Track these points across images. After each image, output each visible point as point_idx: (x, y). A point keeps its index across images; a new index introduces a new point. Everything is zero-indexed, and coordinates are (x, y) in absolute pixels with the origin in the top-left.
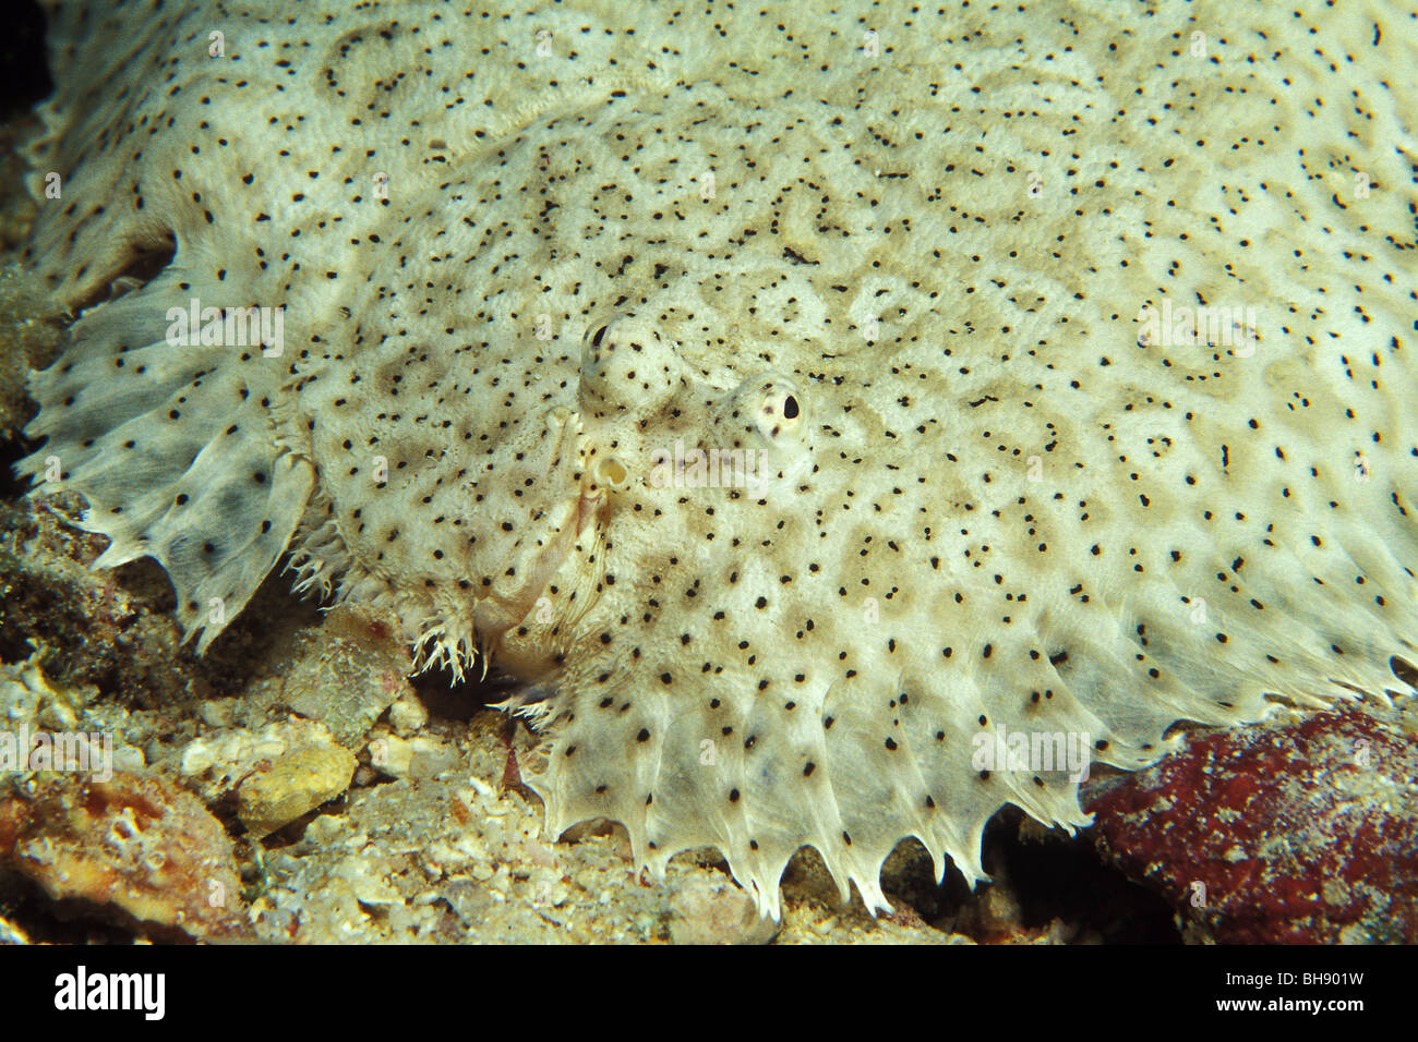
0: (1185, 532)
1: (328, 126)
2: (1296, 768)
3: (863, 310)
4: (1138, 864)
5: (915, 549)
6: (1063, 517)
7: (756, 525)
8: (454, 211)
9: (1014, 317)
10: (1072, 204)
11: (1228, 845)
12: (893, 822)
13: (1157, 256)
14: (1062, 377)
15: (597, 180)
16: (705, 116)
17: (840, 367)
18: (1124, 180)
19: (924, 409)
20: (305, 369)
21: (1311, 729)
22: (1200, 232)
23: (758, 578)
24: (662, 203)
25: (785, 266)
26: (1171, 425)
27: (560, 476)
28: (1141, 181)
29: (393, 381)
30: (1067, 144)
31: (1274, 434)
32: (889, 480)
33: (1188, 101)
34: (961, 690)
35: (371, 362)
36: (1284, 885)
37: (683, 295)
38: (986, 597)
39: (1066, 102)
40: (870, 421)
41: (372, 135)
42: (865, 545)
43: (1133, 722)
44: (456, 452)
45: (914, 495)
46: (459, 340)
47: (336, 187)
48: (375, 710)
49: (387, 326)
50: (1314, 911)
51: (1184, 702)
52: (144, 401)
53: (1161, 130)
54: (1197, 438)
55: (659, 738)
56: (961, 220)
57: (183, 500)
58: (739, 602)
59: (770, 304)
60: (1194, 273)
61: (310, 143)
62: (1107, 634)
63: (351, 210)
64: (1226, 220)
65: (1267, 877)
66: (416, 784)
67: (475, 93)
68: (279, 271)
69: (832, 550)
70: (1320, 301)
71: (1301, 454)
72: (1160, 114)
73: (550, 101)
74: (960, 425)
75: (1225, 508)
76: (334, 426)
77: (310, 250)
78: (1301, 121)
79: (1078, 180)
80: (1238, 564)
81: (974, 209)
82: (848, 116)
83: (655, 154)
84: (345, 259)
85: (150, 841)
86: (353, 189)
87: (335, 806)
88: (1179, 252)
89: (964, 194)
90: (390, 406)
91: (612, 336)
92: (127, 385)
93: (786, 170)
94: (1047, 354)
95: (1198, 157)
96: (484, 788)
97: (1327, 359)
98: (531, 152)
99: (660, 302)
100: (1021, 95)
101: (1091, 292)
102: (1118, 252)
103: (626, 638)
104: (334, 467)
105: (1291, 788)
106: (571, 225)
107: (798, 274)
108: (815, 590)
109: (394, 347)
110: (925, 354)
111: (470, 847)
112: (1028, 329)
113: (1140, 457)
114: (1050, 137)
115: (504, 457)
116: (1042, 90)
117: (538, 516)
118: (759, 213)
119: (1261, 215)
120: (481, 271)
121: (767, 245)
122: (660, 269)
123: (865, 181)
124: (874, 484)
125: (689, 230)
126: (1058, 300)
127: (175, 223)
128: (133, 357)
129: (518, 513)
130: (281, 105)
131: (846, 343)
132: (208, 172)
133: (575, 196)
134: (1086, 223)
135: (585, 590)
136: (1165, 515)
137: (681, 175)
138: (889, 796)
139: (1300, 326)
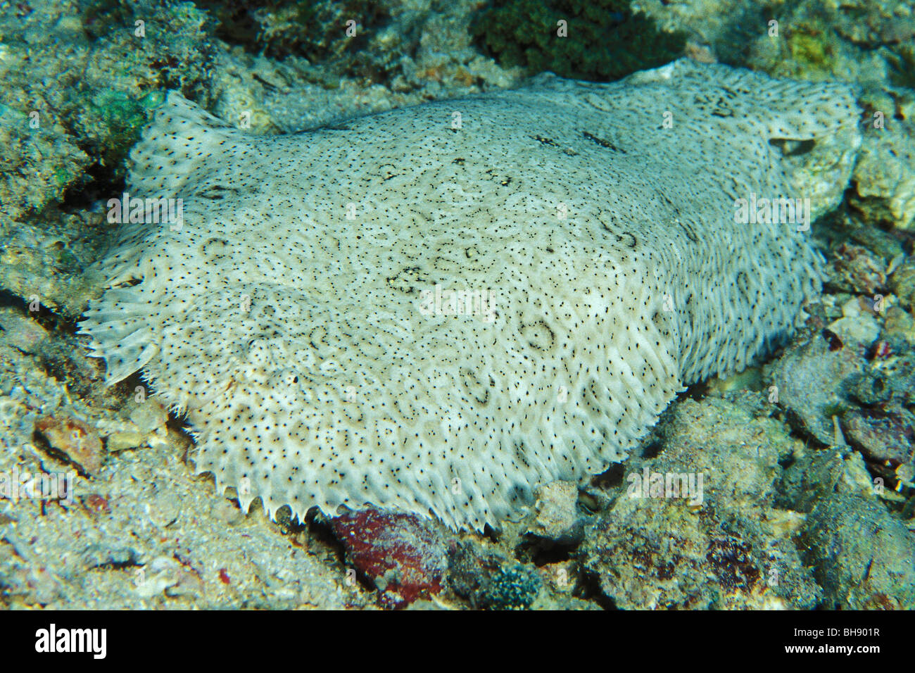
0: (386, 455)
1: (199, 261)
2: (391, 525)
3: (325, 366)
4: (341, 536)
5: (313, 432)
6: (355, 439)
7: (274, 407)
8: (226, 295)
9: (364, 384)
10: (393, 361)
11: (365, 538)
12: (285, 500)
13: (409, 382)
14: (370, 404)
15: (268, 303)
16: (303, 298)
17: (312, 378)
18: (408, 360)
19: (331, 397)
20: (167, 322)
21: (399, 517)
22: (424, 380)
23: (269, 421)
24: (283, 316)
25: (309, 346)
26: (394, 427)
27: (228, 374)
28: (413, 361)
29: (191, 333)
30: (398, 345)
31: (421, 439)
32: (314, 411)
33: (435, 344)
34: (311, 473)
35: (187, 326)
36: (376, 553)
37: (278, 342)
38: (327, 450)
39: (401, 333)
40: (315, 394)
41: (209, 268)
42: (301, 425)
43: (356, 498)
44: (201, 358)
45: (318, 418)
46: (213, 329)
47: (195, 279)
48: (154, 428)
49: (195, 318)
50: (382, 562)
51: (371, 498)
52: (119, 317)
53: (424, 349)
54: (399, 434)
55: (229, 453)
56: (361, 354)
57: (119, 346)
58: (262, 425)
59: (301, 354)
60: (417, 390)
61: (191, 264)
62: (356, 475)
63: (196, 286)
64: (432, 380)
65: (372, 549)
66: (157, 452)
67: (243, 268)
68: (170, 296)
69: (291, 423)
70: (449, 408)
71: (427, 447)
72: (426, 345)
73: (263, 279)
74: (337, 405)
75: (399, 455)
76: (170, 340)
77: (181, 293)
78: (463, 359)
79: (397, 355)
80: (398, 470)
81: (366, 353)
82: (341, 314)
83: (286, 303)
84: (189, 298)
85: (82, 440)
86: (199, 281)
87: (133, 449)
88: (416, 383)
89: (365, 348)
90: (187, 339)
91: (255, 343)
92: (116, 311)
93: (320, 321)
94: (369, 396)
95: (431, 360)
96: (176, 458)
97: (445, 425)
98: (252, 290)
99: (272, 341)
100: (389, 327)
101: (387, 385)
102: (399, 377)
103: (228, 423)
104: (166, 350)
105: (388, 529)
106: (257, 312)
107: (311, 350)
108: (283, 431)
109: (194, 325)
110: (337, 384)
111: (166, 472)
112: (367, 388)
113: (382, 433)
114: (394, 342)
115: (214, 364)
116: (397, 328)
117: (217, 382)
118: (307, 330)
119: (442, 381)
120: (228, 314)
121: (306, 338)
122: (276, 333)
123: (339, 334)
124: (309, 411)
125: (287, 326)
126: (377, 384)
127: (145, 275)
128: (121, 305)
129: (212, 380)
130: (188, 251)
131: (317, 373)
132: (160, 263)
133: (261, 304)
134: (394, 367)
135: (222, 406)
136: (384, 449)
137: (291, 311)
138: (285, 492)
139: (441, 413)
